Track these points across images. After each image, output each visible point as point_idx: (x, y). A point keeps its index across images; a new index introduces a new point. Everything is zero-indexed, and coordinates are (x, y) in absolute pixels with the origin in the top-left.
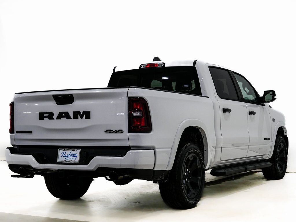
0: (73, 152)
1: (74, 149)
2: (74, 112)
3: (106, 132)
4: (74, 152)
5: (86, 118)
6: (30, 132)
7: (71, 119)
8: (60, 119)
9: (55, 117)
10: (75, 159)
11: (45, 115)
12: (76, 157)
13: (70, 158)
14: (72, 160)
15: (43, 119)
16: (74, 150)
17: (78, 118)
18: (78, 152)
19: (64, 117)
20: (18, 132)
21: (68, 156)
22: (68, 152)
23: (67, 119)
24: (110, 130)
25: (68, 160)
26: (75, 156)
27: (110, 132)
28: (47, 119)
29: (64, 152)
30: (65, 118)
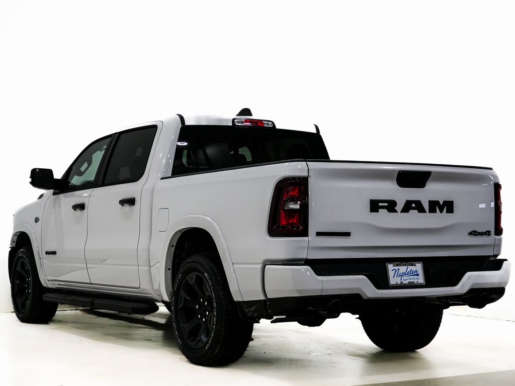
0: (410, 268)
1: (412, 263)
2: (430, 202)
3: (470, 234)
4: (413, 268)
5: (447, 212)
6: (348, 234)
7: (426, 212)
8: (408, 212)
9: (399, 208)
10: (417, 278)
11: (380, 204)
12: (418, 275)
13: (408, 277)
14: (413, 281)
15: (378, 212)
16: (412, 265)
17: (435, 212)
18: (419, 267)
19: (413, 208)
20: (319, 234)
21: (404, 274)
22: (403, 269)
23: (419, 212)
24: (476, 232)
25: (406, 280)
26: (416, 273)
27: (475, 235)
28: (385, 211)
29: (396, 268)
30: (416, 211)
